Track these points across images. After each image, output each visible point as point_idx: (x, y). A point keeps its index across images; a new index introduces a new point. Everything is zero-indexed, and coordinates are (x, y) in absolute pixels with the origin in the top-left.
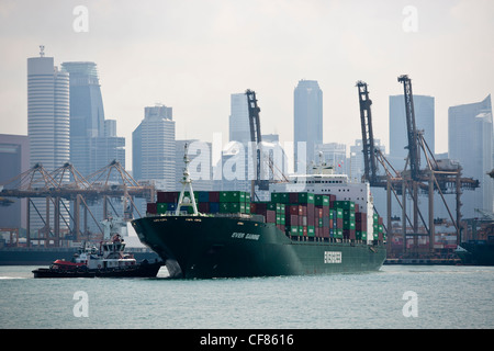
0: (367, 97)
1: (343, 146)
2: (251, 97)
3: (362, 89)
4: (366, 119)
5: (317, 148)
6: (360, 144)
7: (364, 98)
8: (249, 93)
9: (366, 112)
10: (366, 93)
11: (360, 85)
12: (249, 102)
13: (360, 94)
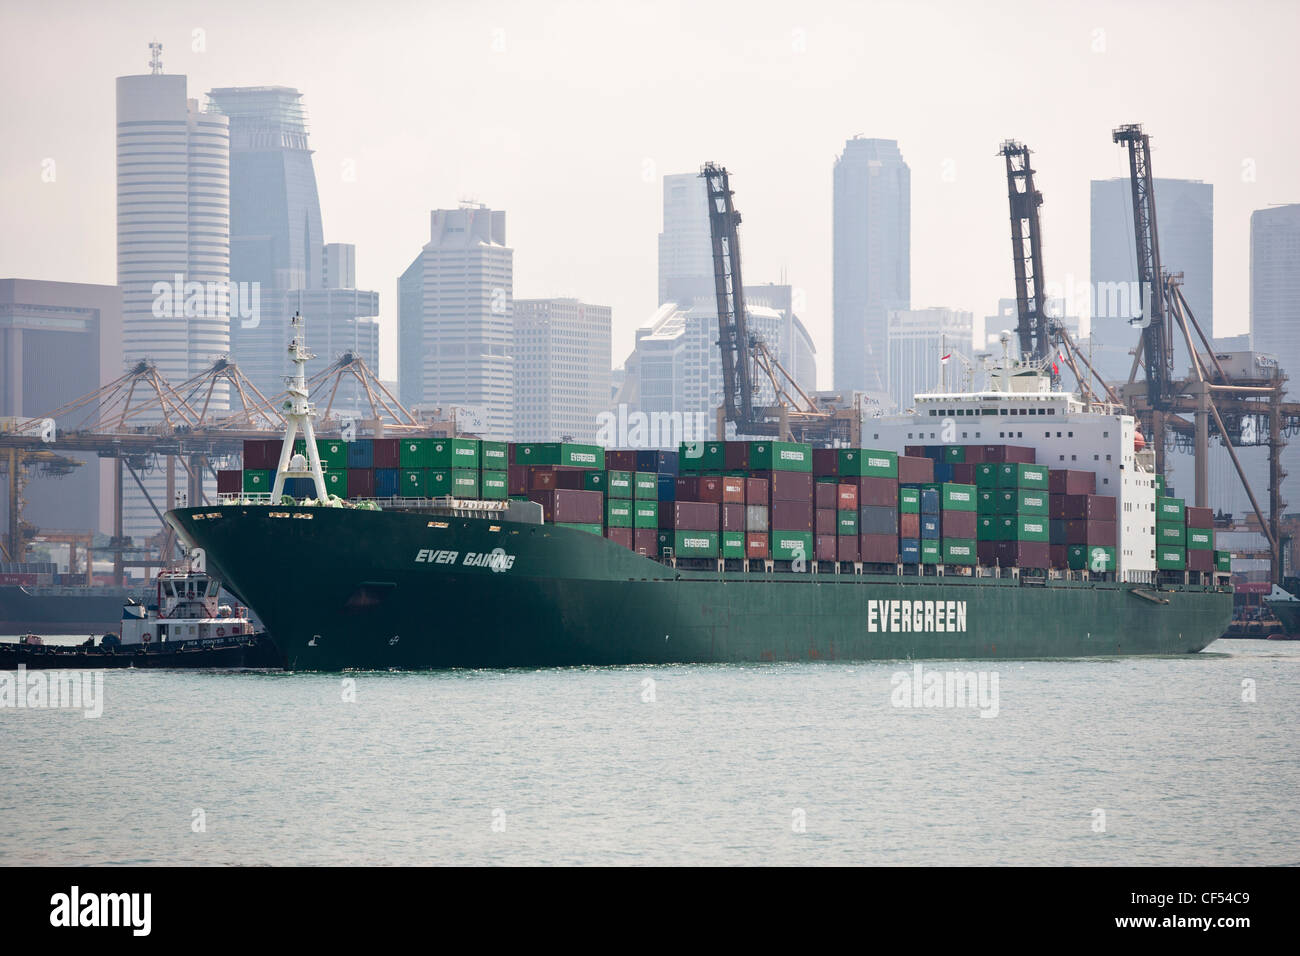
0: (1029, 184)
1: (967, 318)
2: (716, 183)
3: (1017, 163)
4: (1027, 244)
5: (896, 322)
6: (1012, 312)
7: (1021, 185)
8: (710, 173)
9: (1025, 225)
10: (1027, 173)
11: (1010, 151)
12: (712, 196)
13: (1012, 175)
